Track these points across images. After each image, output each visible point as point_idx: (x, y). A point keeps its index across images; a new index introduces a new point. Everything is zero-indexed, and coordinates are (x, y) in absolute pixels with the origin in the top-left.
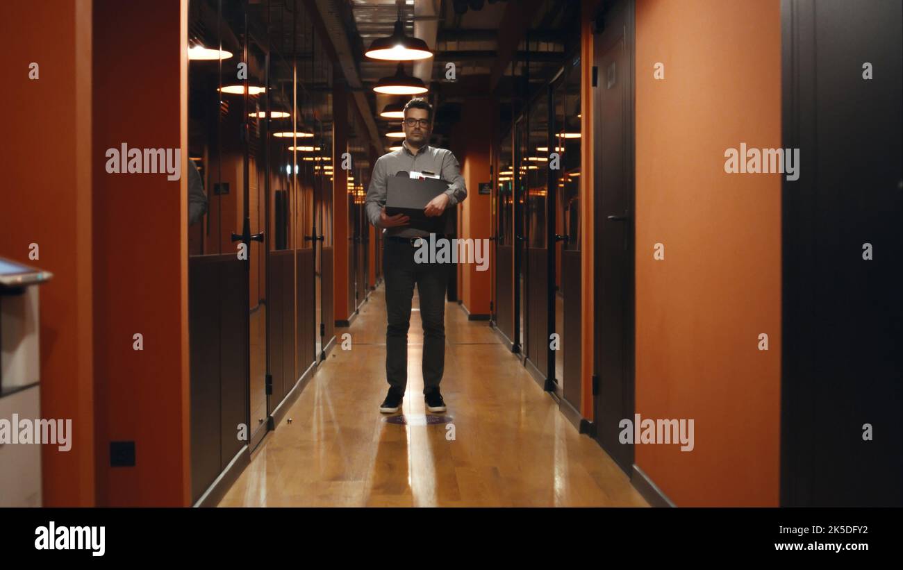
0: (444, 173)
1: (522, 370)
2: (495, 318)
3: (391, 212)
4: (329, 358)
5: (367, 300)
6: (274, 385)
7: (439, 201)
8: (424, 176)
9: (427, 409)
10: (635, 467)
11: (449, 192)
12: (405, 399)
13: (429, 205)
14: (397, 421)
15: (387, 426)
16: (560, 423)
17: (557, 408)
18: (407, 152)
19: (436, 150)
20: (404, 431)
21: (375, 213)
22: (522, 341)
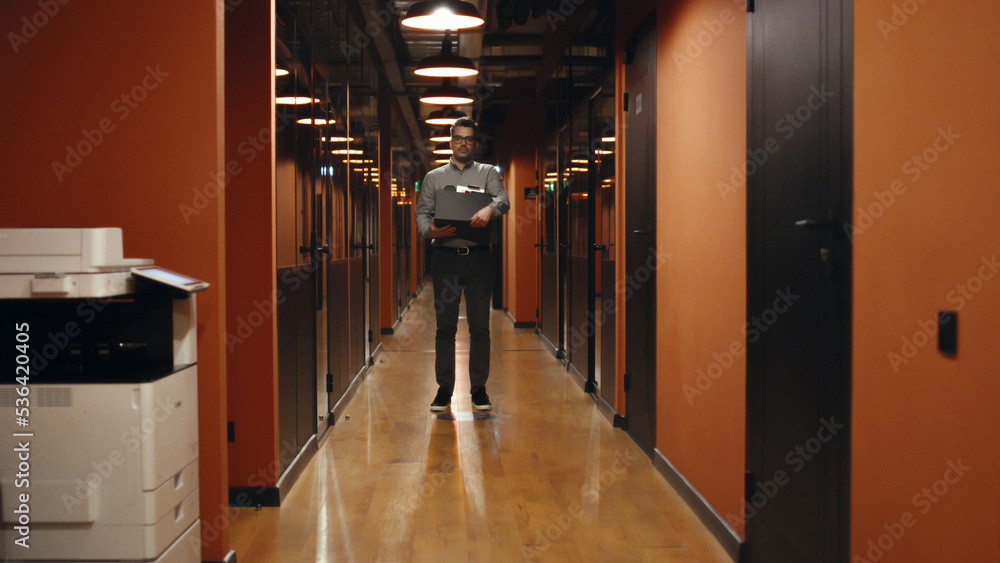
0: (489, 187)
1: (566, 374)
2: (540, 327)
3: (439, 223)
4: (377, 363)
5: (409, 308)
6: (334, 383)
7: (484, 213)
8: (470, 190)
9: (474, 407)
10: (656, 450)
11: (493, 205)
12: (453, 398)
13: (474, 217)
14: (446, 418)
15: (437, 422)
16: (597, 419)
17: (595, 406)
18: (454, 167)
19: (482, 165)
20: (453, 426)
21: (424, 224)
22: (565, 347)
